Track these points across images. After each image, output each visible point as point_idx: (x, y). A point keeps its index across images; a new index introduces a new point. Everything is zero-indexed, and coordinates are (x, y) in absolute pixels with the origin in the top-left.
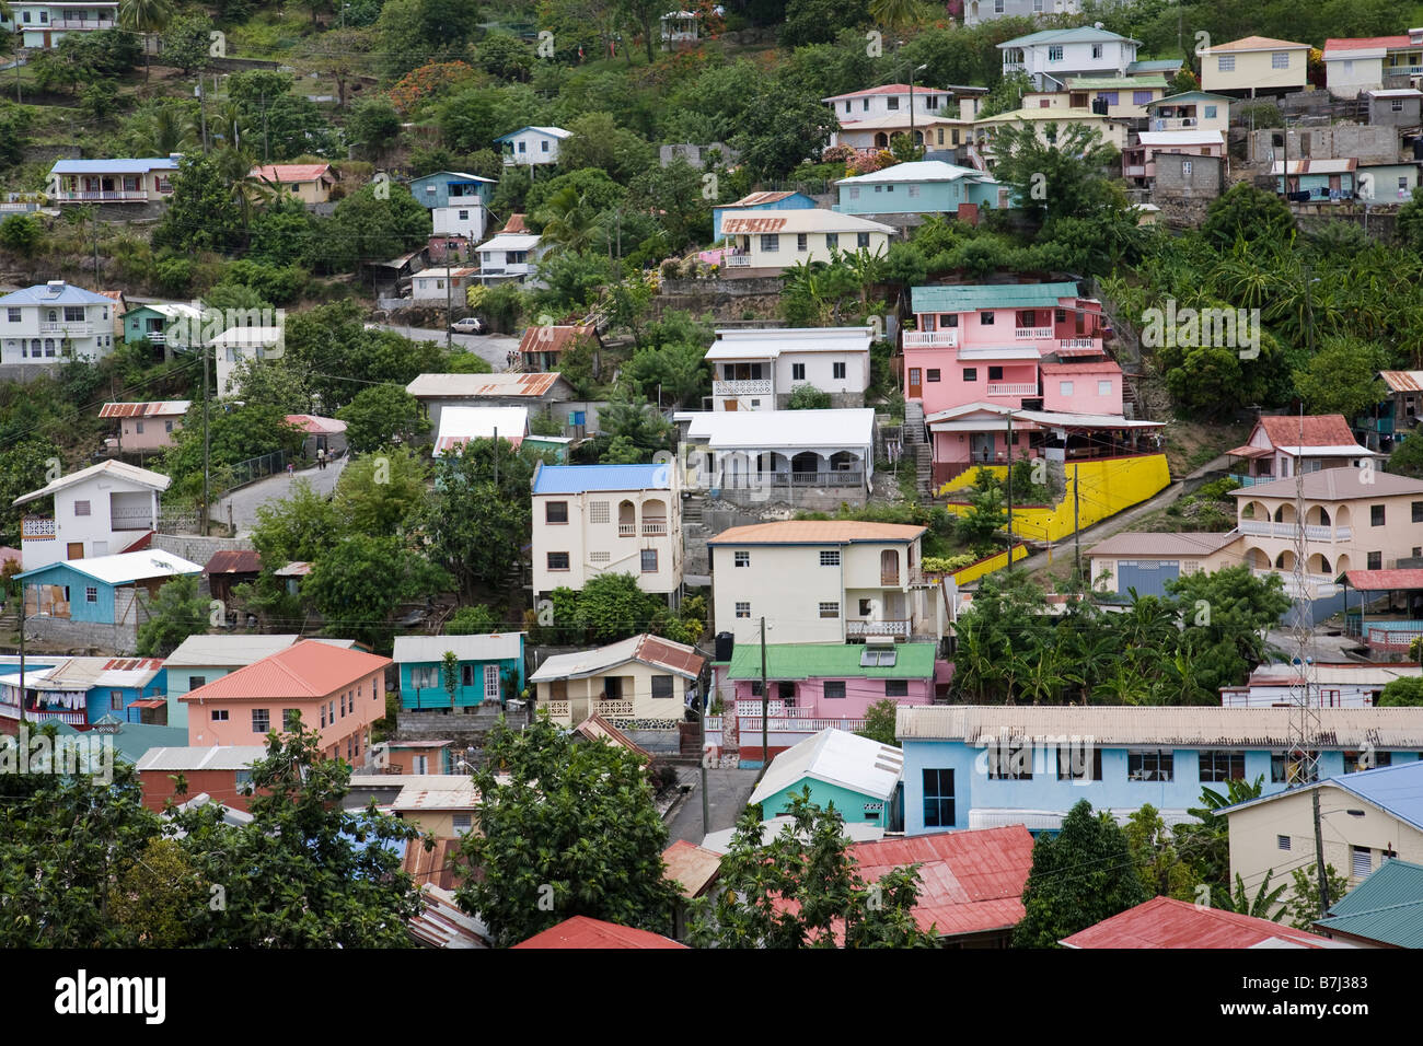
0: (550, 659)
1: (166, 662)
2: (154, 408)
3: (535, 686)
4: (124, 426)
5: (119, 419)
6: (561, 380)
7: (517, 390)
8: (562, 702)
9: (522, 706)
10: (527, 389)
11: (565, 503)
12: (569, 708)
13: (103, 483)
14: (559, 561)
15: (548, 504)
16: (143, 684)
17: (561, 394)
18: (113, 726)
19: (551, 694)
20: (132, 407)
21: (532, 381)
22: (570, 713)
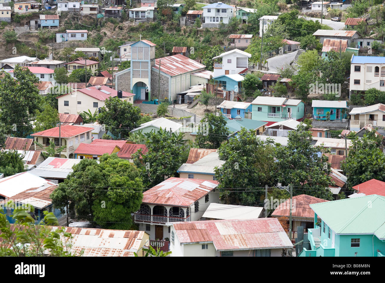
0: (354, 109)
1: (252, 103)
2: (243, 36)
3: (350, 116)
4: (235, 41)
5: (234, 39)
6: (357, 33)
7: (345, 35)
8: (358, 120)
9: (347, 121)
10: (348, 35)
11: (360, 66)
12: (359, 122)
13: (235, 55)
14: (357, 82)
15: (355, 66)
16: (245, 108)
17: (357, 36)
18: (240, 118)
19: (355, 118)
20: (238, 36)
21: (349, 33)
22: (360, 124)
